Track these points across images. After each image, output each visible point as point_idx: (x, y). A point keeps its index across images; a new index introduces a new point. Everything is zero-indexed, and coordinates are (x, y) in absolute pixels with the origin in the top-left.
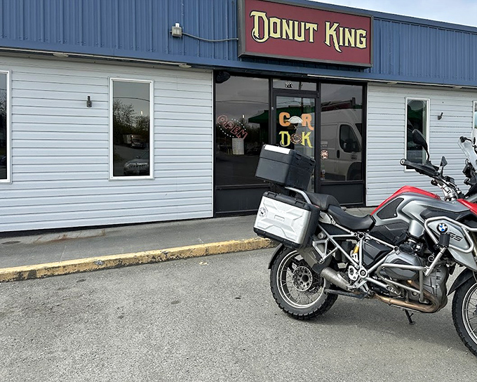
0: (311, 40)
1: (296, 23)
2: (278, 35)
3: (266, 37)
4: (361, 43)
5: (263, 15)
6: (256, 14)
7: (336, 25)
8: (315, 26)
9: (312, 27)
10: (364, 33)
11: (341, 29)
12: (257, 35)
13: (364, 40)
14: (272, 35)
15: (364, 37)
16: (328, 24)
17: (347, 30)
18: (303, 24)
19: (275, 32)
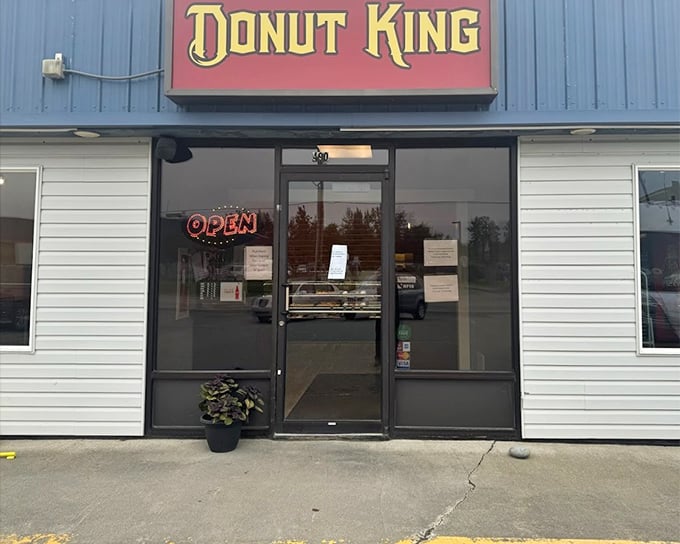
0: (331, 49)
1: (293, 17)
2: (250, 47)
3: (222, 53)
4: (464, 39)
5: (215, 10)
6: (200, 11)
7: (394, 8)
8: (341, 18)
9: (333, 19)
10: (472, 17)
11: (409, 16)
12: (200, 52)
13: (472, 33)
14: (236, 47)
15: (473, 26)
16: (373, 9)
17: (424, 16)
18: (309, 17)
19: (243, 41)
